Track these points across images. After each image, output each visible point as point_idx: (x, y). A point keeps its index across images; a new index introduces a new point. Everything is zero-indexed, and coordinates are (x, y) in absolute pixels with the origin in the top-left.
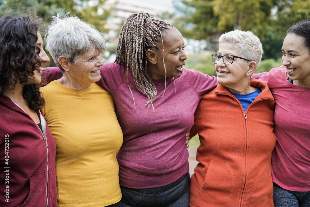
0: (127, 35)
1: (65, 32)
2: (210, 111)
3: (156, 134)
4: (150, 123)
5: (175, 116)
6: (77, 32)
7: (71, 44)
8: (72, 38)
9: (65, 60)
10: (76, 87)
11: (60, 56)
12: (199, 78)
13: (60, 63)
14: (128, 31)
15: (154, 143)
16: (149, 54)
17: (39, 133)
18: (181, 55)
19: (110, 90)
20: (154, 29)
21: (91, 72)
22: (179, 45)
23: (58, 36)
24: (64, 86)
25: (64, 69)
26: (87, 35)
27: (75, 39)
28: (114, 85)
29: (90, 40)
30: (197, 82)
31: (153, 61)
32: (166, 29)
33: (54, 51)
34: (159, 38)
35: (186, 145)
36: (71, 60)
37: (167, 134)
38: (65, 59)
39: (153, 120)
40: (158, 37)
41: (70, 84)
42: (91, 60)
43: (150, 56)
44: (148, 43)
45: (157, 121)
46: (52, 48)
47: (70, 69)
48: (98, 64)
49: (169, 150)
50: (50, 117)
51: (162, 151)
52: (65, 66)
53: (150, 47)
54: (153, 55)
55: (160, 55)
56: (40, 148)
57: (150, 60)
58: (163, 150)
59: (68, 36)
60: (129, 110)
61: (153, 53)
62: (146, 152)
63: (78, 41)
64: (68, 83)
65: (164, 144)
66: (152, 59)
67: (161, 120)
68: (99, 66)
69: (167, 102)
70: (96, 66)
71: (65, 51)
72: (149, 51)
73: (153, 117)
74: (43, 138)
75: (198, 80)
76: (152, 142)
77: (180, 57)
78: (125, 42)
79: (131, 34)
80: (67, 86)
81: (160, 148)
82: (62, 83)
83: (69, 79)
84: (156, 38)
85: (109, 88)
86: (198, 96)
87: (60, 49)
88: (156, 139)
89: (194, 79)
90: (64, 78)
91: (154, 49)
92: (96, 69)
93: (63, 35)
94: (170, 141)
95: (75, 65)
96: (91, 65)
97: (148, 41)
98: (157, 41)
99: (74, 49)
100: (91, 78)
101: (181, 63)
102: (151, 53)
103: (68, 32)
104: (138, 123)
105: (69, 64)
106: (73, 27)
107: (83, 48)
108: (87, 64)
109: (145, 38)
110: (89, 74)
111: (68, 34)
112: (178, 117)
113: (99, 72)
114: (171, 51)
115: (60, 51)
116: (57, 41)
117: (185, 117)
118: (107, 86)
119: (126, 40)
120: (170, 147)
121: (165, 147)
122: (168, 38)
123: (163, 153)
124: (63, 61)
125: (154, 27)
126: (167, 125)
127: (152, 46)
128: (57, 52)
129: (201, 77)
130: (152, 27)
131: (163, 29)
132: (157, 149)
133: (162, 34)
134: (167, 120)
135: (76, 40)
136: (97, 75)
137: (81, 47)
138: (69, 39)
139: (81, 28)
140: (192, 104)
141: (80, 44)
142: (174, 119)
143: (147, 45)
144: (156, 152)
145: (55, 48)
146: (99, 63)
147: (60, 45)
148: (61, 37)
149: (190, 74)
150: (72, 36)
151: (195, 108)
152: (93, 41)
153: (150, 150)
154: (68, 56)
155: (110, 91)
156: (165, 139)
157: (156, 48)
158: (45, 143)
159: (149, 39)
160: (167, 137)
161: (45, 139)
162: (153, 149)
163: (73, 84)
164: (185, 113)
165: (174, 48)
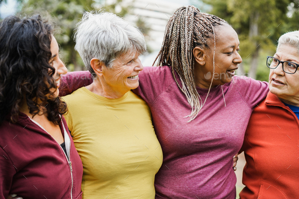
0: (172, 30)
1: (100, 30)
2: (259, 125)
3: (199, 156)
4: (192, 141)
5: (223, 134)
6: (115, 30)
7: (107, 43)
8: (109, 37)
9: (98, 63)
10: (109, 95)
11: (93, 57)
12: (251, 86)
13: (92, 66)
14: (173, 25)
15: (196, 167)
16: (197, 52)
17: (62, 156)
18: (235, 57)
19: (147, 99)
20: (205, 23)
21: (128, 78)
22: (233, 45)
23: (91, 34)
24: (95, 93)
25: (97, 73)
26: (127, 33)
27: (113, 38)
28: (152, 93)
29: (130, 39)
30: (249, 92)
31: (201, 61)
32: (220, 24)
33: (86, 51)
34: (210, 34)
35: (233, 168)
36: (106, 63)
37: (212, 156)
38: (99, 61)
39: (196, 138)
40: (209, 32)
41: (102, 92)
42: (129, 64)
43: (197, 55)
44: (197, 39)
45: (201, 140)
46: (84, 47)
47: (104, 73)
48: (137, 69)
49: (213, 176)
50: (76, 132)
51: (205, 177)
52: (98, 70)
53: (199, 44)
54: (201, 54)
55: (210, 53)
56: (62, 175)
57: (198, 60)
58: (207, 175)
59: (104, 34)
60: (168, 124)
61: (202, 51)
62: (186, 177)
63: (115, 40)
64: (100, 90)
65: (208, 168)
66: (200, 59)
67: (205, 139)
68: (138, 71)
69: (214, 116)
70: (134, 70)
71: (99, 53)
72: (198, 49)
73: (196, 134)
74: (67, 162)
75: (250, 89)
76: (193, 166)
77: (233, 60)
78: (168, 39)
79: (177, 28)
80: (98, 94)
81: (203, 174)
82: (92, 90)
83: (101, 86)
84: (207, 33)
85: (146, 97)
86: (250, 109)
87: (93, 49)
88: (198, 162)
89: (246, 88)
90: (94, 84)
91: (203, 46)
92: (134, 73)
93: (98, 33)
94: (215, 166)
95: (111, 69)
96: (130, 68)
97: (197, 37)
98: (208, 37)
99: (111, 50)
100: (128, 84)
101: (233, 67)
102: (199, 52)
103: (104, 29)
104: (177, 141)
105: (103, 68)
106: (109, 24)
107: (122, 48)
108: (125, 67)
109: (194, 34)
110: (127, 79)
111: (103, 32)
112: (226, 136)
113: (137, 77)
114: (224, 50)
115: (93, 52)
116: (90, 40)
117: (235, 136)
118: (144, 94)
119: (170, 36)
120: (215, 172)
121: (209, 172)
122: (221, 34)
123: (206, 179)
124: (96, 64)
125: (205, 21)
126: (212, 144)
127: (201, 42)
128: (89, 53)
129: (254, 85)
130: (203, 21)
131: (216, 24)
132: (199, 174)
133: (215, 29)
134: (213, 138)
135: (114, 40)
136: (135, 81)
137: (119, 48)
138: (104, 38)
139: (119, 25)
140: (243, 120)
141: (119, 43)
142: (221, 137)
143: (195, 42)
144: (198, 178)
145: (86, 48)
146: (138, 67)
147: (93, 45)
148: (96, 35)
149: (241, 82)
150: (108, 34)
151: (247, 124)
152: (133, 41)
153: (191, 175)
154: (102, 58)
155: (147, 101)
156: (209, 163)
157: (206, 45)
158: (69, 168)
159: (199, 34)
160: (211, 160)
161: (69, 162)
162: (194, 174)
163: (106, 91)
164: (235, 131)
165: (227, 46)
